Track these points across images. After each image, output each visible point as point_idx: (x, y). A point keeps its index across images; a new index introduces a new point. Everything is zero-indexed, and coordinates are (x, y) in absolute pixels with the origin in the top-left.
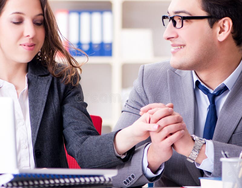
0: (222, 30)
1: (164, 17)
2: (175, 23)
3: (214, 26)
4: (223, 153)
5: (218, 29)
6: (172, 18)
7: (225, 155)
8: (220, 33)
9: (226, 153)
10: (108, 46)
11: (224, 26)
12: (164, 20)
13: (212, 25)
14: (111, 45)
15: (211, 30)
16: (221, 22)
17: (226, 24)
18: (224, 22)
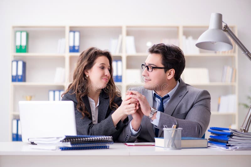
0: (170, 74)
1: (143, 65)
2: (148, 69)
3: (167, 72)
4: (164, 126)
5: (168, 74)
6: (147, 66)
7: (165, 127)
8: (169, 75)
9: (166, 126)
10: (120, 77)
11: (171, 72)
12: (143, 66)
13: (166, 72)
14: (121, 77)
15: (165, 74)
16: (170, 70)
17: (172, 72)
18: (171, 71)
